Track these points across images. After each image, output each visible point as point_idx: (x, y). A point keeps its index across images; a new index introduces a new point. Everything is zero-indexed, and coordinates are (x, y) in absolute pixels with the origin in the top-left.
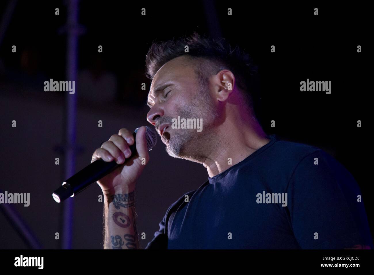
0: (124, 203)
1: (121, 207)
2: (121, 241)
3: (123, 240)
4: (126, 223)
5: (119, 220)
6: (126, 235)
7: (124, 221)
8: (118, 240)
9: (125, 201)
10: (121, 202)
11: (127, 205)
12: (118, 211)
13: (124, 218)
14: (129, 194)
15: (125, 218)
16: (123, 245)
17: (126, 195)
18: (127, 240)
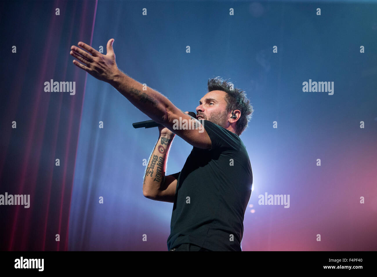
0: (166, 143)
1: (164, 144)
2: (157, 159)
3: (158, 159)
4: (162, 152)
5: (160, 149)
6: (160, 157)
7: (162, 151)
8: (156, 158)
9: (167, 142)
10: (165, 142)
11: (167, 144)
12: (162, 145)
13: (162, 149)
14: (169, 140)
15: (164, 149)
16: (157, 161)
17: (168, 139)
18: (160, 159)
